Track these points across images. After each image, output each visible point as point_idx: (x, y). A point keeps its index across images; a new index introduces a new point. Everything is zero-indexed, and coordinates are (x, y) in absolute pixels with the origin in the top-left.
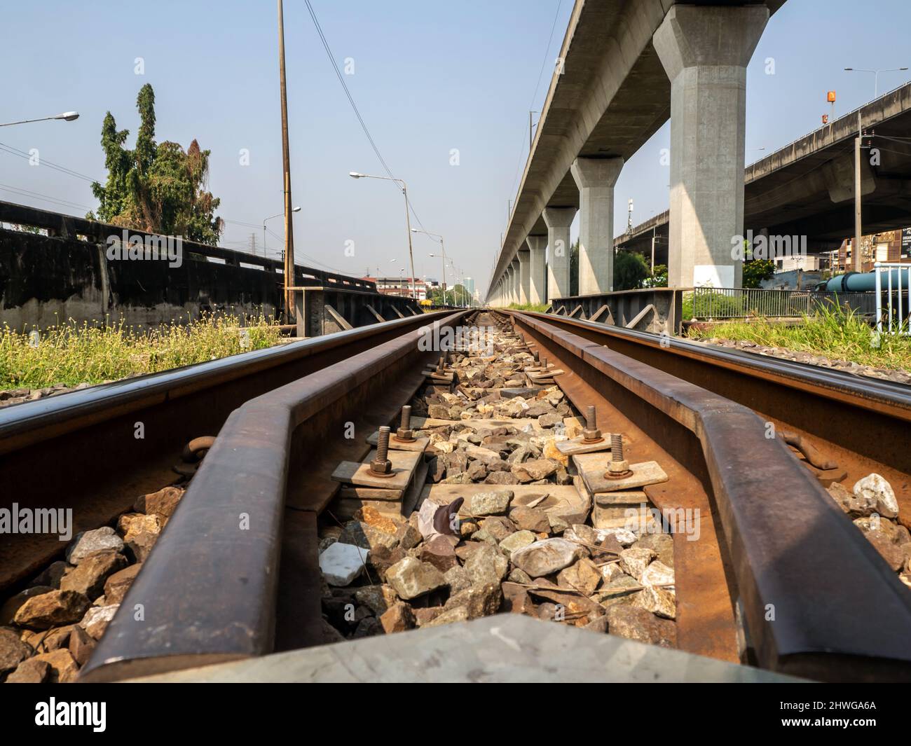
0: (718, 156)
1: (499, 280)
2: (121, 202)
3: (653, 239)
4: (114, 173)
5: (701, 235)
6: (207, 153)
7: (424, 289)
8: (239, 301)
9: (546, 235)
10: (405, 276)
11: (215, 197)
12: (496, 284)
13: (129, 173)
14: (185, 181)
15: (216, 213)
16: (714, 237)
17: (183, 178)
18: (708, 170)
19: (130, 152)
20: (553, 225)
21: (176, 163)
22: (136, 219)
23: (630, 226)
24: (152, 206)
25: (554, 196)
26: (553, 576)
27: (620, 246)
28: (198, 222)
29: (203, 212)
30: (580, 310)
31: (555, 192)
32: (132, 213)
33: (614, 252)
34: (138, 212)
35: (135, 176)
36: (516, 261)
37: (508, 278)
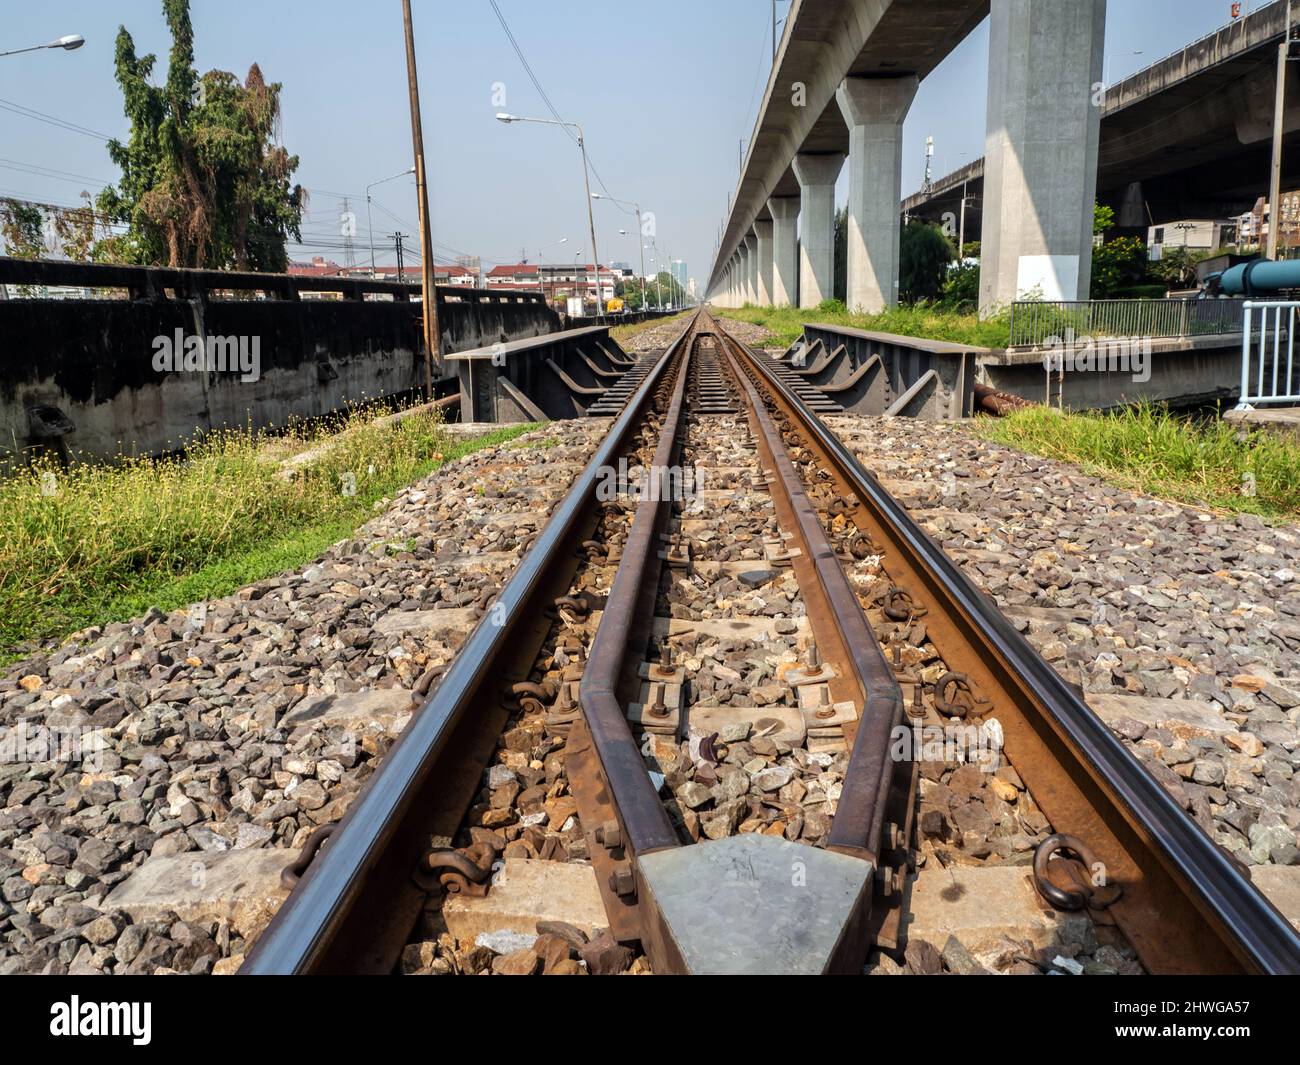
0: (1061, 85)
1: (725, 264)
2: (154, 169)
3: (963, 201)
4: (139, 124)
5: (1030, 210)
6: (277, 88)
7: (611, 281)
8: (365, 351)
9: (797, 195)
10: (581, 262)
11: (291, 155)
12: (721, 272)
13: (163, 126)
14: (247, 134)
15: (294, 179)
16: (1050, 213)
17: (244, 128)
18: (1044, 107)
19: (161, 90)
20: (809, 183)
21: (231, 106)
22: (178, 196)
23: (927, 179)
24: (200, 175)
25: (810, 137)
26: (777, 791)
27: (912, 211)
28: (268, 194)
29: (275, 178)
30: (843, 351)
31: (812, 130)
32: (171, 186)
33: (902, 222)
34: (181, 184)
35: (172, 128)
36: (751, 236)
37: (739, 262)
